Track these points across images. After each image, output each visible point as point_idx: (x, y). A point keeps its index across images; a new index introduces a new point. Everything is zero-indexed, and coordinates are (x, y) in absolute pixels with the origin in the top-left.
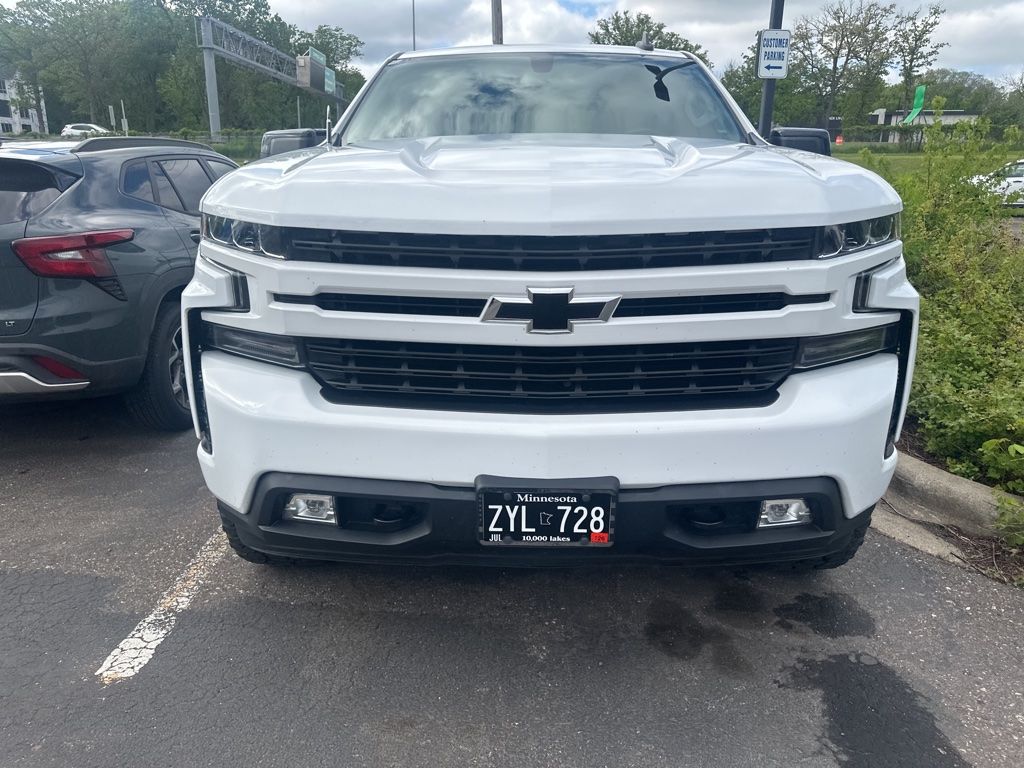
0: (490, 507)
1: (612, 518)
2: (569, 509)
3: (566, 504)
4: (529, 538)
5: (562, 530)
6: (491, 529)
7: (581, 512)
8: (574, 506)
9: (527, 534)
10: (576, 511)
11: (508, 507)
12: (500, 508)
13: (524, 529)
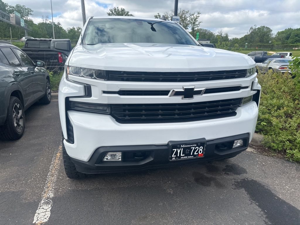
0: (173, 150)
1: (204, 149)
2: (194, 148)
3: (193, 147)
4: (182, 158)
5: (191, 154)
6: (173, 156)
7: (197, 148)
8: (195, 147)
9: (182, 156)
10: (196, 148)
11: (178, 149)
12: (176, 150)
13: (182, 155)
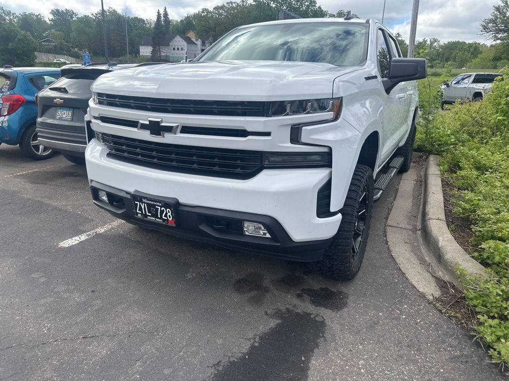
0: (136, 202)
1: (173, 215)
3: (159, 206)
4: (149, 217)
5: (159, 217)
8: (161, 207)
9: (149, 216)
11: (141, 204)
13: (147, 214)
